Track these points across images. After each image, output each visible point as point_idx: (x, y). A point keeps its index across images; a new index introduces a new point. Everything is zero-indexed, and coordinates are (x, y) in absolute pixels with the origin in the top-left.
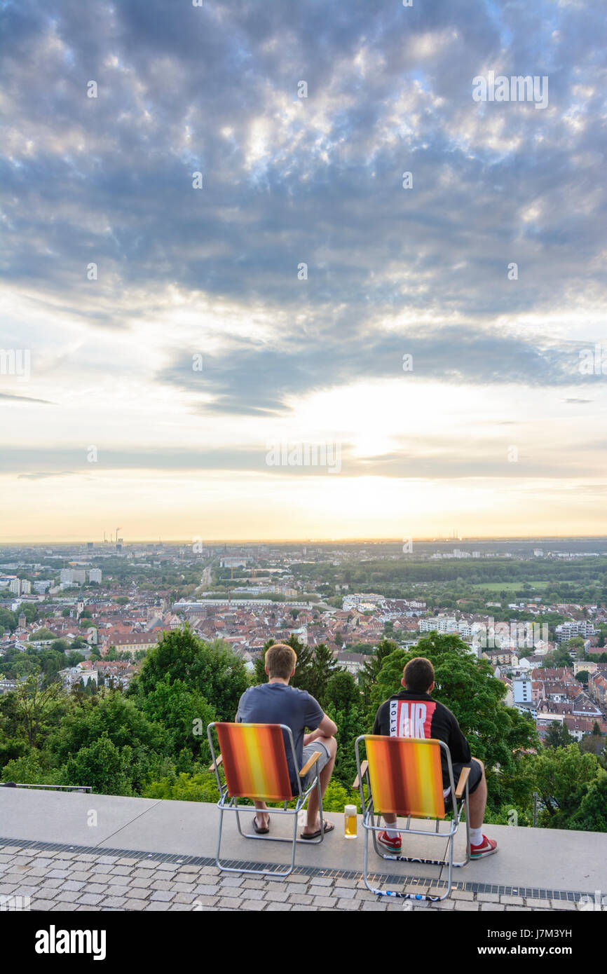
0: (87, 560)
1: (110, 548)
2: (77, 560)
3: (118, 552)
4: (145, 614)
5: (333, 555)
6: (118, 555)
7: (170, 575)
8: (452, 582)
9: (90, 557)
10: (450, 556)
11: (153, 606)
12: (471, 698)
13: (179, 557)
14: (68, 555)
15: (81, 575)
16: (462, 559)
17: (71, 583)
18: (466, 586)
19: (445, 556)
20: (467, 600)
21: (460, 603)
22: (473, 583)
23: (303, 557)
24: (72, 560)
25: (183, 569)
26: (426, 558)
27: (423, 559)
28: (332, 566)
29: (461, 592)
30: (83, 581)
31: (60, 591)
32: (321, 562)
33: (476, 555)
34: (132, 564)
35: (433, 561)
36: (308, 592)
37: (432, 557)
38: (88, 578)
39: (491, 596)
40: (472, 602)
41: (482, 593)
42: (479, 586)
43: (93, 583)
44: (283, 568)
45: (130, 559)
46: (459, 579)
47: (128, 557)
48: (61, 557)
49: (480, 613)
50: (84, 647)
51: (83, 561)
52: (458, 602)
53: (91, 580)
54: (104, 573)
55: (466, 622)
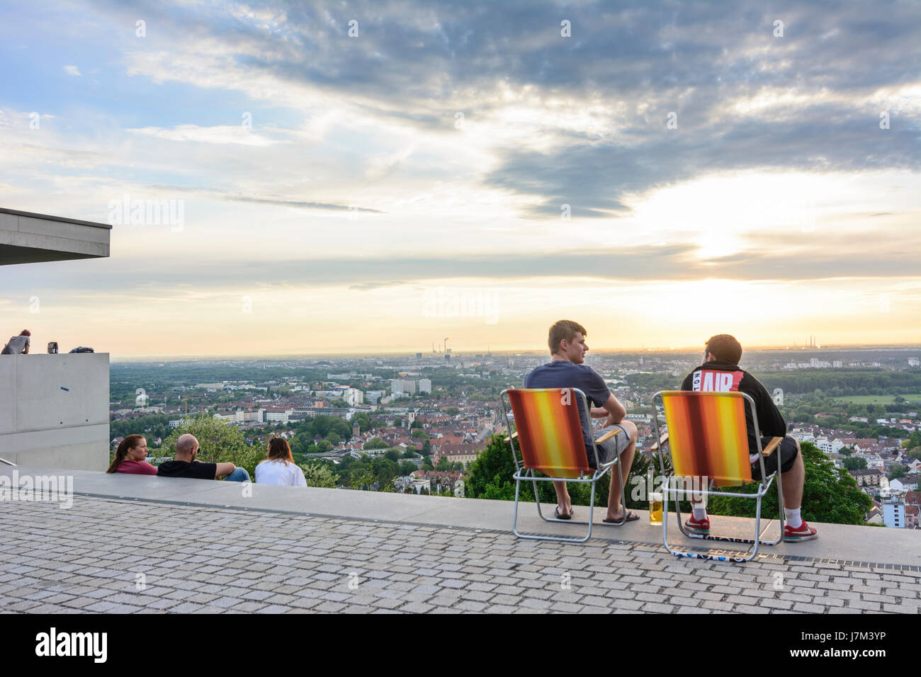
0: (416, 371)
1: (439, 359)
2: (407, 371)
3: (447, 362)
4: (476, 424)
5: (673, 365)
6: (448, 366)
7: (499, 385)
8: (809, 394)
9: (419, 367)
10: (806, 366)
11: (484, 416)
12: (829, 511)
13: (508, 367)
14: (398, 366)
15: (411, 385)
16: (821, 370)
17: (402, 393)
18: (825, 399)
19: (800, 366)
20: (828, 414)
21: (819, 417)
22: (834, 396)
23: (639, 366)
24: (402, 371)
25: (513, 379)
26: (778, 368)
27: (775, 370)
28: (671, 376)
29: (820, 405)
30: (413, 391)
31: (391, 402)
32: (659, 372)
33: (838, 364)
34: (461, 375)
35: (788, 372)
36: (645, 404)
37: (785, 367)
38: (418, 388)
39: (855, 410)
40: (833, 417)
41: (845, 407)
42: (840, 399)
43: (423, 394)
44: (618, 379)
45: (459, 370)
46: (818, 391)
47: (457, 367)
48: (391, 368)
49: (843, 429)
50: (417, 457)
51: (413, 371)
52: (816, 416)
53: (420, 391)
54: (434, 384)
55: (826, 438)
